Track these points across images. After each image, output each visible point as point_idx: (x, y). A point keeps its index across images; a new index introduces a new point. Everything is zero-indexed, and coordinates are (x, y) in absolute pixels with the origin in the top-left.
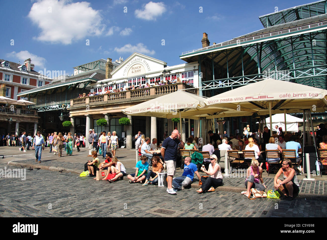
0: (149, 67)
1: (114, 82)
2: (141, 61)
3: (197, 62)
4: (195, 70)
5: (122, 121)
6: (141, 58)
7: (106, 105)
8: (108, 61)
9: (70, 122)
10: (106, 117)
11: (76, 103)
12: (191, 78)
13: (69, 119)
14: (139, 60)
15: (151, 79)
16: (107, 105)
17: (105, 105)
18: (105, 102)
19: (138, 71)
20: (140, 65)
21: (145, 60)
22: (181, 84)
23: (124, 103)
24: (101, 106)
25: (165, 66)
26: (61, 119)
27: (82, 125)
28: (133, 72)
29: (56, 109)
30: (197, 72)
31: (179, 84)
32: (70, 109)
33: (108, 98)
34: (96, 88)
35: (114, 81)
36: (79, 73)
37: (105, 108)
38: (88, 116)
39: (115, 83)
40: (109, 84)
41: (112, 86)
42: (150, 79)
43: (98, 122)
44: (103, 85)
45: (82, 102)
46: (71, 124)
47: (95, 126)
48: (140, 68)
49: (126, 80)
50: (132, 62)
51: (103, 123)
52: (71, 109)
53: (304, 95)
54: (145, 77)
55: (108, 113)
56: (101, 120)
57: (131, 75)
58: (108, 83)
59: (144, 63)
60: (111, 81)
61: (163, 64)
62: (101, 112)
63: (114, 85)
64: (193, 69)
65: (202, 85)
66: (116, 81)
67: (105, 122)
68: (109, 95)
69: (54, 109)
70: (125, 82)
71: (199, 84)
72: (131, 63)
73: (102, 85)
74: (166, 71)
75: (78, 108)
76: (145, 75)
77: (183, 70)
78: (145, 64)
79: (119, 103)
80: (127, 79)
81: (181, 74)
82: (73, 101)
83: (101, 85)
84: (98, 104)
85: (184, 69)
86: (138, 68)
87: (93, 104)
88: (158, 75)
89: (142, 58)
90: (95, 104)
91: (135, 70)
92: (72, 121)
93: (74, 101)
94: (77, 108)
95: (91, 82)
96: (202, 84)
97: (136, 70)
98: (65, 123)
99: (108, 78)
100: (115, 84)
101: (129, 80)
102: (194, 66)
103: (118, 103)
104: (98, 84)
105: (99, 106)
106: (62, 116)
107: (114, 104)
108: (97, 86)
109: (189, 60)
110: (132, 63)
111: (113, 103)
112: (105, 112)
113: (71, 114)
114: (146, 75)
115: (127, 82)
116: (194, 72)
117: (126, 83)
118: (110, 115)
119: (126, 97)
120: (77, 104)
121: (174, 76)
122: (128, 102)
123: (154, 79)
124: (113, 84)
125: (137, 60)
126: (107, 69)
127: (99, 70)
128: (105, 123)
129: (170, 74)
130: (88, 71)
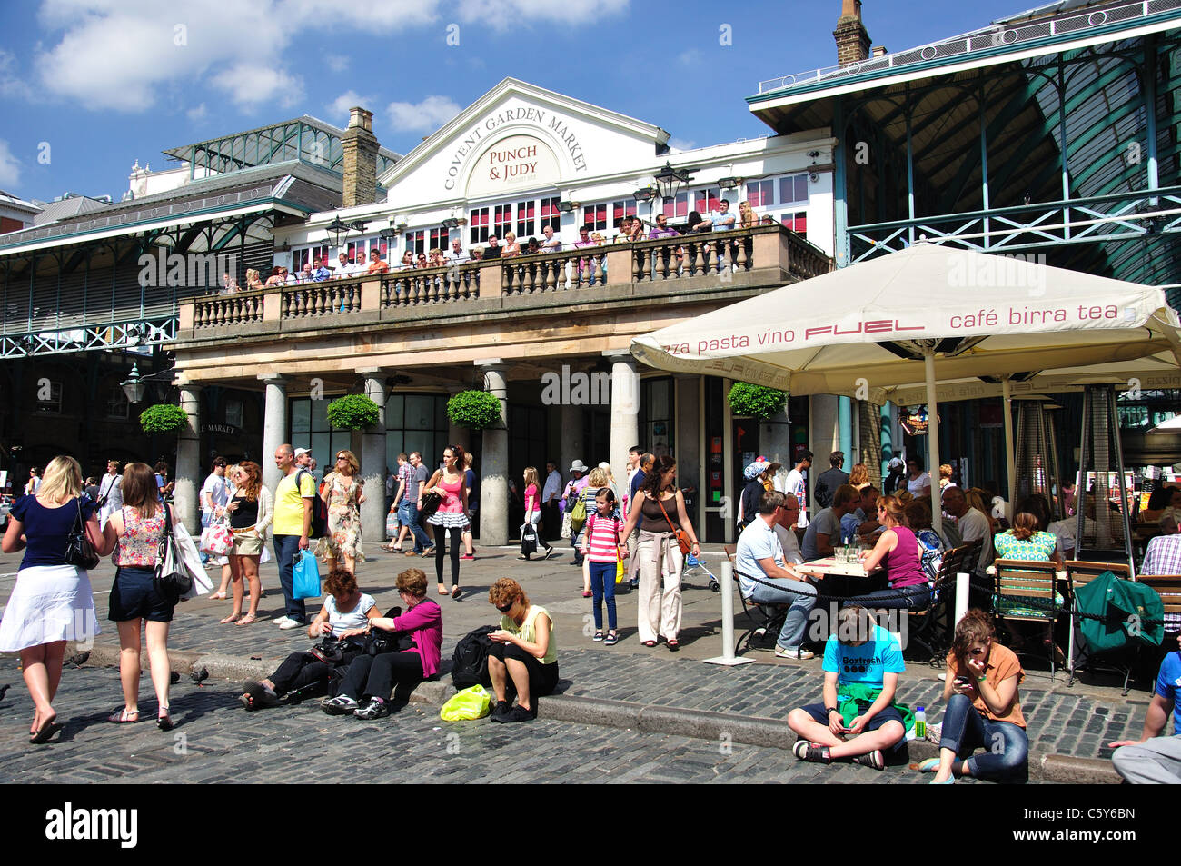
0: (577, 153)
1: (399, 221)
2: (537, 123)
3: (828, 131)
4: (815, 170)
5: (465, 409)
6: (537, 108)
7: (374, 328)
8: (355, 120)
9: (179, 409)
10: (373, 386)
11: (212, 316)
12: (794, 209)
13: (173, 395)
14: (527, 114)
15: (588, 210)
16: (378, 327)
17: (366, 329)
18: (368, 313)
19: (524, 169)
20: (530, 143)
21: (560, 116)
22: (773, 229)
23: (469, 319)
24: (347, 331)
25: (662, 149)
26: (133, 396)
27: (211, 428)
28: (494, 175)
29: (88, 348)
30: (827, 178)
31: (762, 230)
32: (178, 346)
33: (384, 297)
34: (300, 248)
35: (396, 214)
36: (193, 178)
37: (364, 343)
38: (273, 381)
39: (405, 225)
40: (373, 227)
41: (388, 236)
42: (583, 210)
43: (334, 411)
44: (345, 234)
45: (243, 313)
46: (186, 420)
47: (293, 430)
48: (532, 154)
49: (459, 214)
50: (490, 125)
51: (361, 416)
52: (183, 346)
53: (1054, 314)
54: (556, 200)
55: (384, 370)
56: (349, 402)
57: (484, 188)
58: (365, 226)
59: (551, 130)
60: (379, 216)
61: (655, 136)
62: (344, 365)
63: (398, 236)
64: (809, 162)
65: (849, 241)
66: (410, 217)
67: (369, 413)
68: (384, 278)
69: (80, 348)
70: (455, 222)
71: (835, 235)
72: (484, 132)
73: (340, 235)
74: (673, 170)
75: (224, 342)
76: (560, 189)
77: (755, 169)
78: (558, 137)
79: (443, 322)
80: (463, 204)
81: (745, 187)
82: (195, 308)
83: (333, 235)
84: (331, 326)
85: (762, 162)
86: (524, 153)
87: (306, 321)
88: (628, 189)
89: (541, 109)
90: (315, 326)
91: (506, 163)
92: (188, 404)
93: (199, 309)
94: (217, 343)
95: (280, 220)
96: (852, 237)
97: (513, 163)
98: (153, 416)
99: (354, 201)
100: (402, 229)
101: (474, 213)
102: (815, 150)
103: (436, 322)
104: (317, 228)
105: (334, 331)
106: (134, 381)
107: (418, 324)
108: (309, 241)
109: (786, 123)
110: (490, 132)
111: (412, 320)
112: (365, 365)
113: (181, 370)
114: (565, 188)
115: (464, 221)
116: (813, 177)
117: (461, 227)
118: (391, 378)
119: (477, 293)
120: (216, 321)
121: (709, 195)
122: (490, 317)
123: (602, 208)
124: (393, 230)
125: (515, 115)
126: (351, 160)
127: (298, 164)
128: (369, 418)
129: (689, 187)
130: (237, 171)
